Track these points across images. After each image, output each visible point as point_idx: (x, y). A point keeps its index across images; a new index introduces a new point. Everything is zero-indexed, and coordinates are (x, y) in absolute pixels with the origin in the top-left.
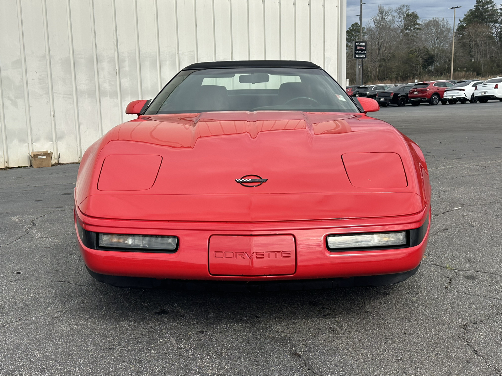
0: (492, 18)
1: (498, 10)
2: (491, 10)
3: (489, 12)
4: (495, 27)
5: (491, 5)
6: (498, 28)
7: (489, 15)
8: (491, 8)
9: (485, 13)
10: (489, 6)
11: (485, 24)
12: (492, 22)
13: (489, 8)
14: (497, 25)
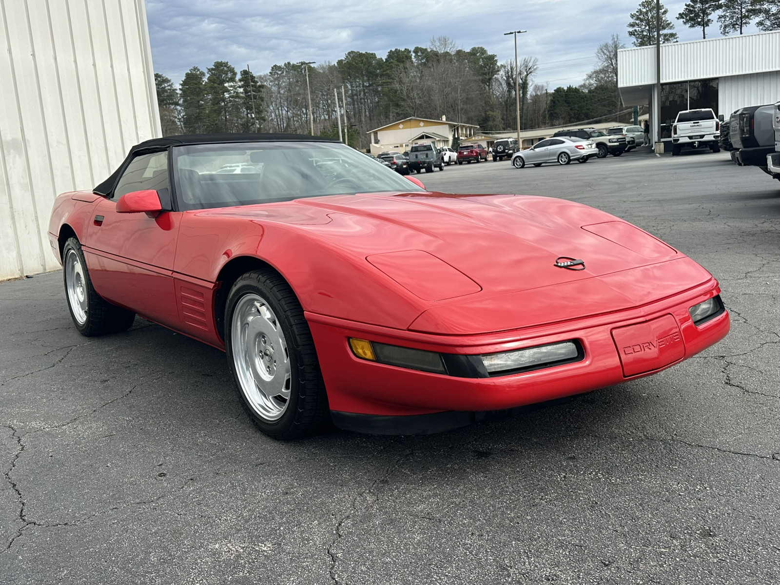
0: (172, 100)
1: (177, 90)
2: (169, 89)
3: (167, 92)
4: (176, 109)
5: (168, 84)
6: (180, 111)
7: (168, 96)
8: (169, 88)
9: (163, 93)
10: (166, 85)
11: (165, 107)
12: (172, 104)
13: (167, 88)
14: (179, 108)
